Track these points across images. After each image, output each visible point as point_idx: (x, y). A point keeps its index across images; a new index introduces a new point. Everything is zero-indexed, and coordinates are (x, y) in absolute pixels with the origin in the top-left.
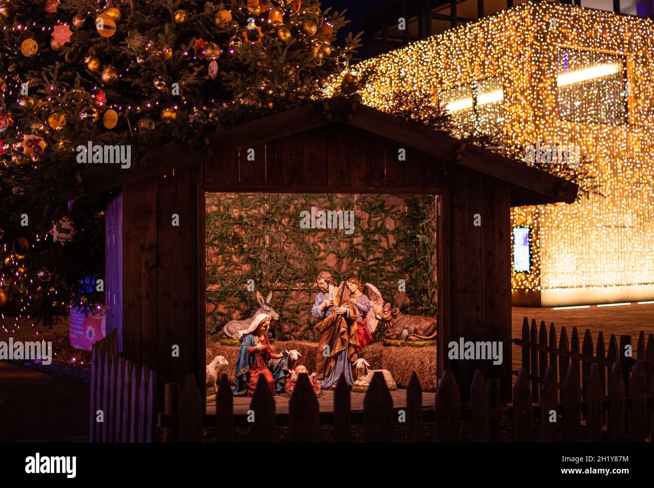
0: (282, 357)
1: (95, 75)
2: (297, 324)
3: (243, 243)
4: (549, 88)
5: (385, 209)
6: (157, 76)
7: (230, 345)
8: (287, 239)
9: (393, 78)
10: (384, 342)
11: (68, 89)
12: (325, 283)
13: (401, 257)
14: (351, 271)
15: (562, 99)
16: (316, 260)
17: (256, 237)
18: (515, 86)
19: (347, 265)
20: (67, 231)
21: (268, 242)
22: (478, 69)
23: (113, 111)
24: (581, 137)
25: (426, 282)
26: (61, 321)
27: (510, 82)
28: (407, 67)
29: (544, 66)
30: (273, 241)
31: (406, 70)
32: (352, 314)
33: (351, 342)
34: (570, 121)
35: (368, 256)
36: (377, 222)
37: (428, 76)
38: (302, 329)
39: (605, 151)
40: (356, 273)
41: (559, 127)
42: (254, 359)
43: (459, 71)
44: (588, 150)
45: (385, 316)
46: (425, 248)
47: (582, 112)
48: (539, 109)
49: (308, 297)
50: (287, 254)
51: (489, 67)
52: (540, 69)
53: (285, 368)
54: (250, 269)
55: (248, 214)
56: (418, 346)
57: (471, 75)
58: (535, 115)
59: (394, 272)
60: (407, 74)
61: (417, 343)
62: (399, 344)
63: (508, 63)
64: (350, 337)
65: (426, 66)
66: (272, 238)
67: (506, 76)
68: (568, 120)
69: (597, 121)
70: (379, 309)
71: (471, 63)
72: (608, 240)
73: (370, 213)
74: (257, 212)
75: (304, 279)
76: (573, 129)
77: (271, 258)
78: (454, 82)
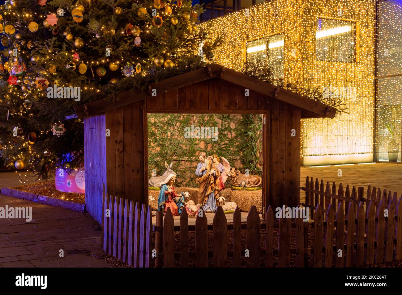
0: (181, 196)
1: (70, 43)
2: (184, 178)
3: (156, 136)
4: (311, 42)
5: (230, 117)
6: (108, 45)
7: (153, 190)
8: (179, 133)
9: (219, 34)
10: (232, 188)
11: (59, 52)
12: (203, 158)
13: (238, 143)
14: (212, 151)
15: (318, 48)
16: (195, 145)
17: (163, 133)
18: (291, 40)
19: (210, 147)
20: (61, 130)
21: (169, 135)
22: (269, 30)
23: (84, 64)
24: (328, 70)
25: (253, 156)
26: (52, 177)
27: (288, 38)
28: (228, 27)
29: (308, 29)
30: (172, 135)
31: (227, 29)
32: (217, 174)
33: (216, 188)
34: (323, 61)
35: (221, 143)
36: (226, 125)
37: (240, 33)
38: (187, 181)
39: (342, 78)
40: (215, 151)
41: (316, 64)
42: (167, 197)
43: (258, 30)
44: (332, 77)
45: (232, 175)
46: (252, 138)
47: (329, 55)
48: (305, 54)
49: (190, 164)
50: (179, 142)
51: (276, 29)
52: (306, 30)
53: (183, 201)
54: (160, 150)
55: (159, 121)
56: (250, 190)
57: (266, 33)
58: (302, 58)
59: (234, 151)
60: (227, 31)
61: (250, 188)
62: (240, 189)
63: (288, 27)
64: (216, 186)
65: (239, 27)
66: (171, 133)
67: (286, 34)
68: (321, 60)
69: (337, 60)
70: (228, 170)
71: (265, 26)
72: (342, 129)
73: (222, 120)
74: (163, 120)
75: (188, 155)
76: (324, 65)
77: (171, 144)
78: (255, 37)
